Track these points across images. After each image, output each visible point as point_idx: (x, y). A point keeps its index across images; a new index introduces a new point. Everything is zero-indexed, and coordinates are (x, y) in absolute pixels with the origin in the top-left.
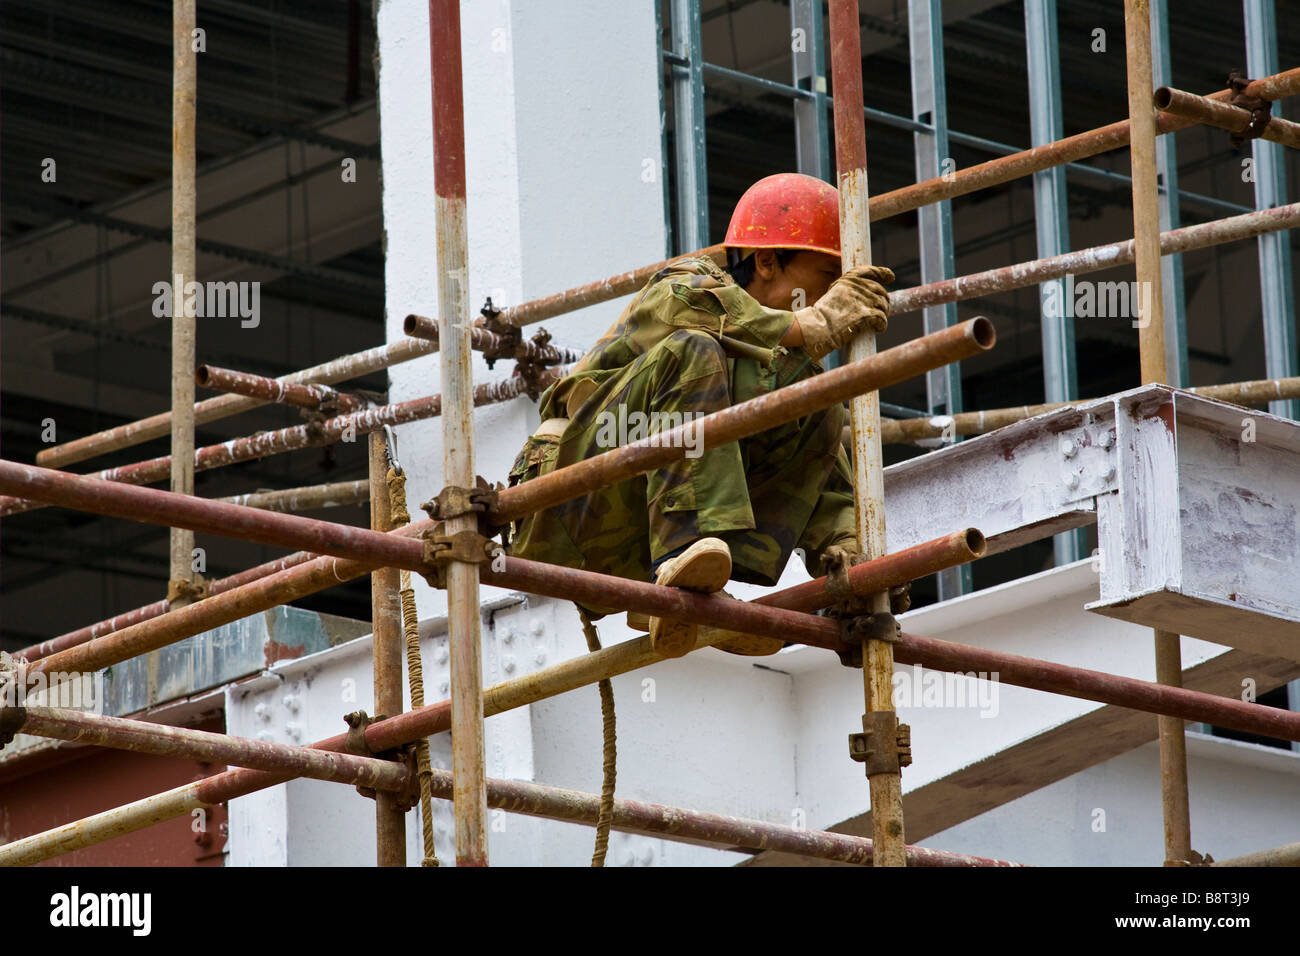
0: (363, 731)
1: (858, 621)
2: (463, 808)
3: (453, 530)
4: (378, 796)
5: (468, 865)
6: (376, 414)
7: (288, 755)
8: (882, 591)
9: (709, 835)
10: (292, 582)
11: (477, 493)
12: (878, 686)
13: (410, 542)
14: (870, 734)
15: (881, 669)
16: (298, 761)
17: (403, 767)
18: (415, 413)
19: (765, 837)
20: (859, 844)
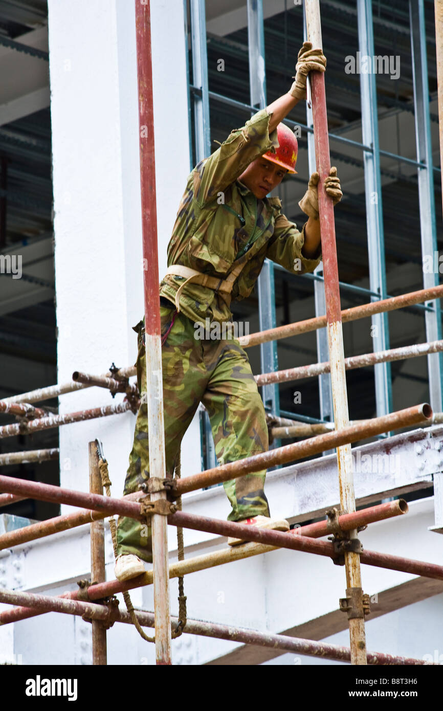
0: (86, 590)
1: (343, 543)
2: (160, 636)
3: (155, 498)
4: (93, 621)
5: (162, 664)
6: (54, 419)
7: (52, 602)
8: (353, 529)
9: (250, 641)
10: (69, 521)
11: (166, 481)
12: (353, 575)
13: (134, 504)
14: (350, 599)
15: (355, 566)
16: (58, 605)
17: (107, 608)
18: (74, 419)
19: (277, 643)
20: (321, 646)
